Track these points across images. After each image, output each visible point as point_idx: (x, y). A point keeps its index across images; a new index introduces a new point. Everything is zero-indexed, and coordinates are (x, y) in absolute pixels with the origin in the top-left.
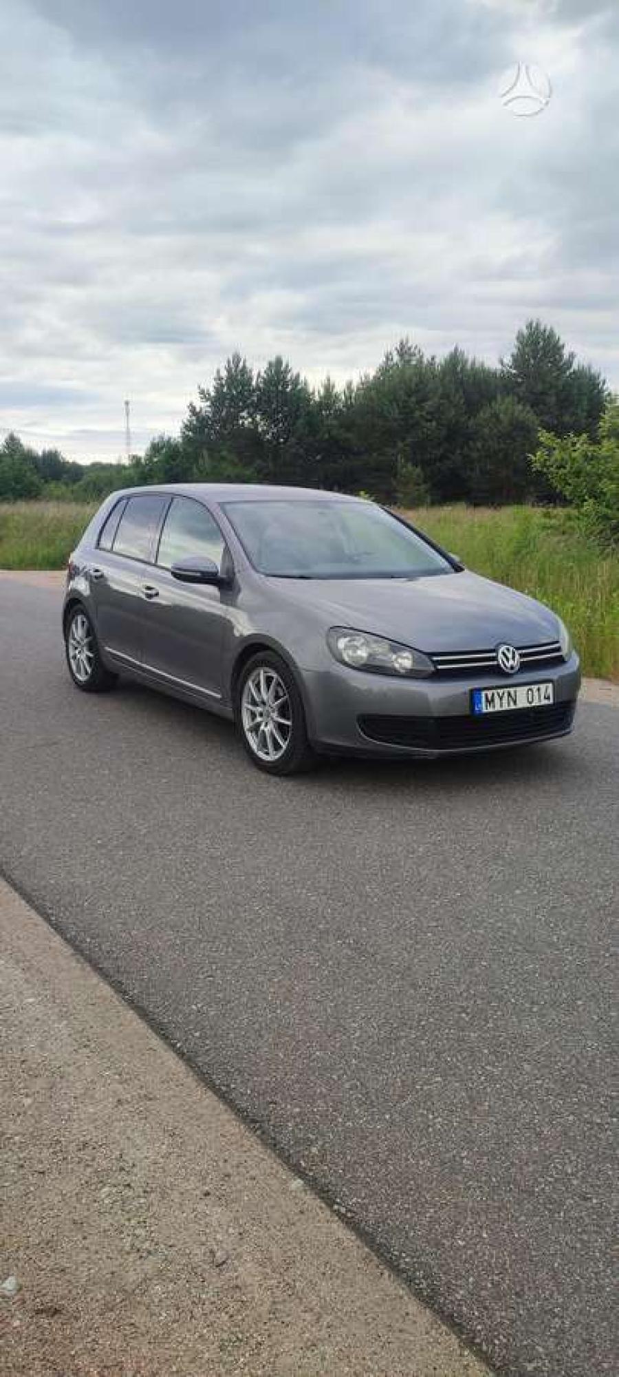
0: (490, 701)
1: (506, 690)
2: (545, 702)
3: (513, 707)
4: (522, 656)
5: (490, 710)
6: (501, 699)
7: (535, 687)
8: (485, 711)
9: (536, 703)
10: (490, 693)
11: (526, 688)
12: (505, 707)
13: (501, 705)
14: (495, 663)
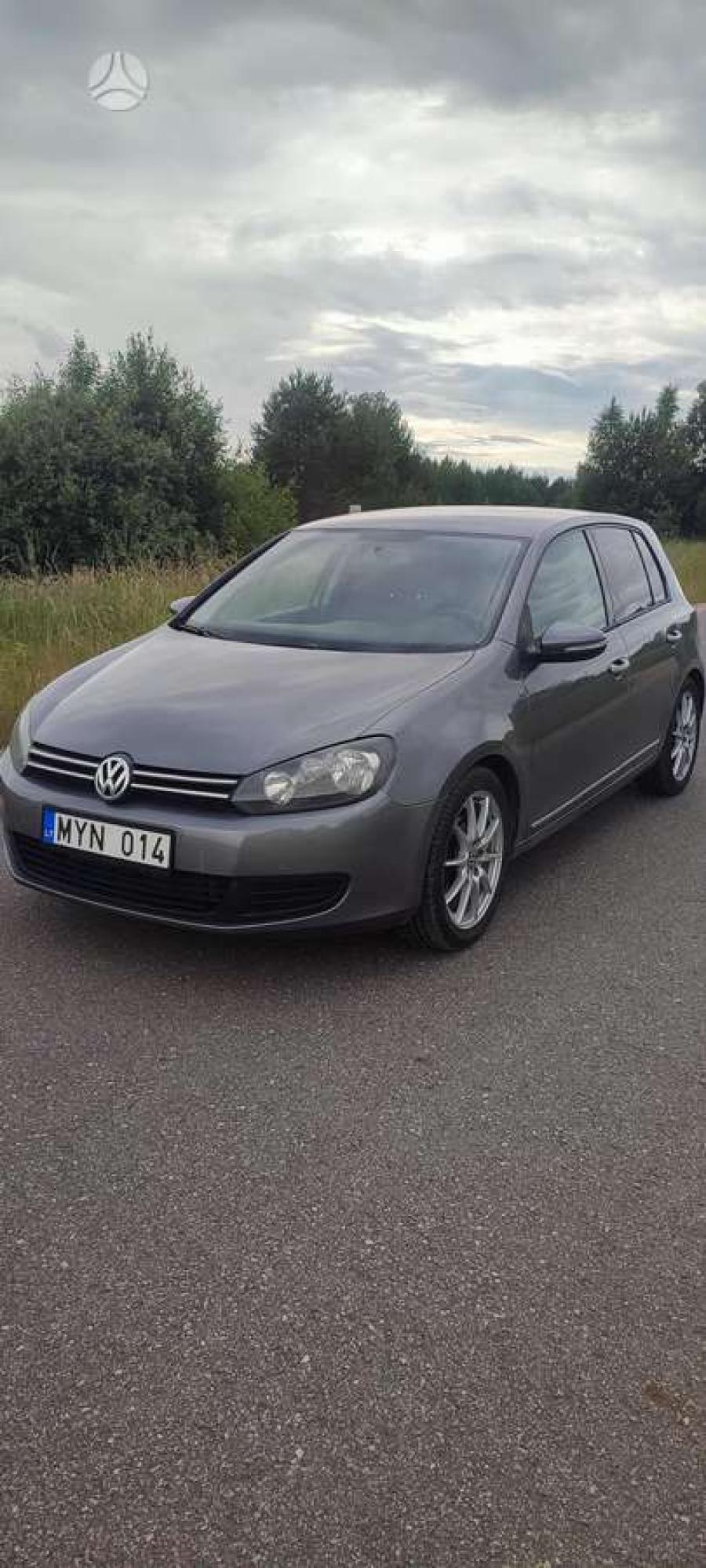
0: (65, 831)
1: (90, 822)
2: (150, 861)
3: (96, 849)
4: (134, 779)
5: (63, 842)
6: (81, 832)
7: (137, 833)
8: (56, 841)
9: (136, 857)
10: (65, 818)
11: (124, 829)
12: (85, 847)
13: (79, 841)
14: (91, 778)
